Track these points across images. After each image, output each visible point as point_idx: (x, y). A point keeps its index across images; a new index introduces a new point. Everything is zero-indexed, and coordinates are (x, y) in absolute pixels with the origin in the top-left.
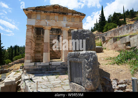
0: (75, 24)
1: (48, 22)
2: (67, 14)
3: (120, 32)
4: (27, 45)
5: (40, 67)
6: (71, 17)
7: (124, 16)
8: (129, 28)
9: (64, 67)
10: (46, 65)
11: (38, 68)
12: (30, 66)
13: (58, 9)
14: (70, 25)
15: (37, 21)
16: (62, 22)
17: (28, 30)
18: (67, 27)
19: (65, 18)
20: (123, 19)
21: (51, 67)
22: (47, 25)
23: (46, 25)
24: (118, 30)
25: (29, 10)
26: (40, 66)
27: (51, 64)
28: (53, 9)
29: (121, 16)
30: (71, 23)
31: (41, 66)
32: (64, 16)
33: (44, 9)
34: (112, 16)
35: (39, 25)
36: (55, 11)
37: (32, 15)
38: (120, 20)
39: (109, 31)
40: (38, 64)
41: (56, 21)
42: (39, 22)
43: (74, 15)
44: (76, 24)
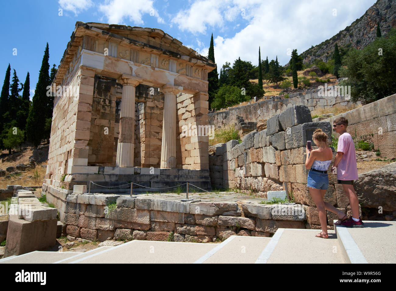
0: (194, 81)
1: (135, 68)
2: (180, 57)
3: (259, 112)
4: (82, 120)
5: (114, 179)
6: (185, 65)
7: (261, 72)
8: (279, 107)
9: (168, 180)
10: (127, 173)
11: (107, 179)
12: (88, 174)
13: (158, 41)
14: (184, 83)
15: (110, 61)
16: (167, 73)
17: (85, 78)
18: (177, 87)
19: (174, 64)
20: (256, 81)
21: (138, 179)
22: (131, 75)
23: (130, 73)
24: (255, 109)
25: (93, 29)
26: (113, 175)
27: (139, 172)
28: (147, 37)
29: (251, 71)
30: (185, 79)
31: (117, 175)
32: (171, 60)
33: (128, 32)
34: (231, 66)
35: (112, 71)
36: (152, 44)
37: (97, 42)
38: (251, 81)
39: (234, 107)
40: (108, 170)
41: (153, 68)
42: (112, 63)
43: (194, 61)
44: (196, 82)
